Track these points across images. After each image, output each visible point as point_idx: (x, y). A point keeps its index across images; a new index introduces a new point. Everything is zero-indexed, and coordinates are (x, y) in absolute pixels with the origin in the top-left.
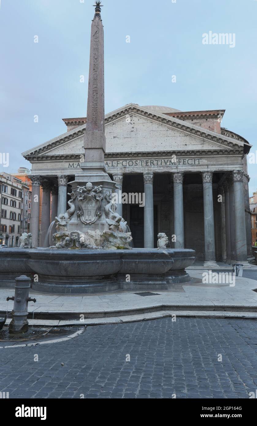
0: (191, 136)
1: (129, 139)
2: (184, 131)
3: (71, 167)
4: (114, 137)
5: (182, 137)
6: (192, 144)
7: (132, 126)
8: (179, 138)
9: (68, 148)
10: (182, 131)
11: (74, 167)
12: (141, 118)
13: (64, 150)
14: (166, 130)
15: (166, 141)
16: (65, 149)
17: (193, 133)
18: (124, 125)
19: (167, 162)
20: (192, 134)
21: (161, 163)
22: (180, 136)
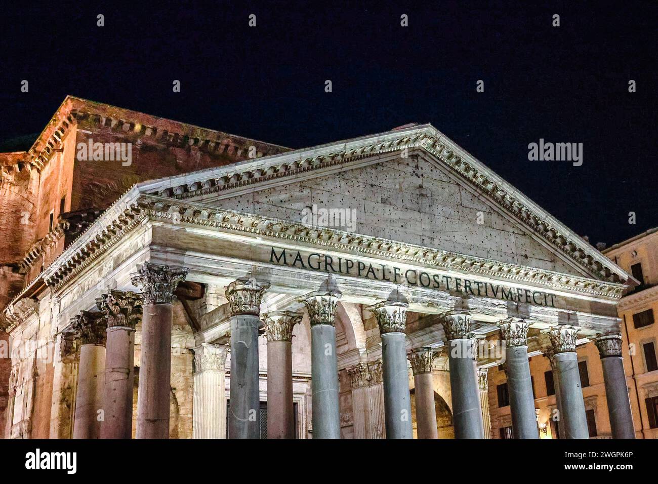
0: (533, 236)
1: (416, 215)
2: (523, 223)
3: (278, 260)
4: (384, 201)
5: (517, 236)
6: (537, 258)
7: (419, 181)
8: (513, 238)
9: (267, 199)
10: (519, 221)
11: (285, 262)
12: (436, 168)
13: (257, 206)
14: (488, 211)
15: (489, 237)
16: (258, 203)
17: (538, 232)
18: (402, 174)
19: (497, 292)
20: (536, 233)
21: (486, 292)
22: (513, 232)
